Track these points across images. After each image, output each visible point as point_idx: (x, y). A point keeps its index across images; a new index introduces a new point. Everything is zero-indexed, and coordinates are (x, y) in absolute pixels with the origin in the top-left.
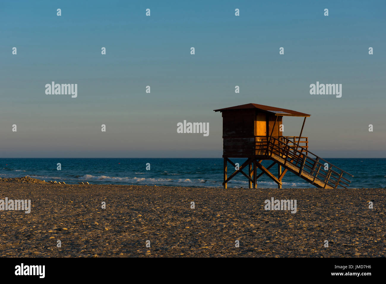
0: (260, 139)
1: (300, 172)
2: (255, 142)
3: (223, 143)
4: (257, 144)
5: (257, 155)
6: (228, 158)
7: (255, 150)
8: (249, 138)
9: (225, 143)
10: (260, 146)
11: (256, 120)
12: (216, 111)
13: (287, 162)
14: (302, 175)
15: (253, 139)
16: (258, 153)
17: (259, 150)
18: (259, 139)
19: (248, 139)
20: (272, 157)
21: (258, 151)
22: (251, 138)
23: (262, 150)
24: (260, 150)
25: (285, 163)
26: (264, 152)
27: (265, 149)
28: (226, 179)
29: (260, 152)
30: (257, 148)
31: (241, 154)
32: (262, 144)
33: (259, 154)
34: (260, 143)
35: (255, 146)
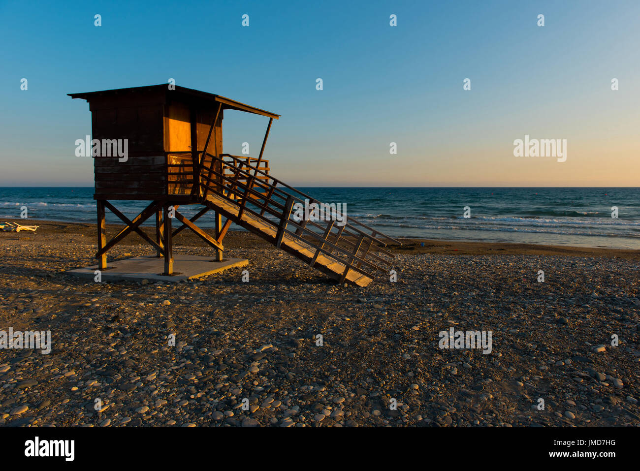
0: (178, 160)
1: (279, 235)
2: (166, 165)
3: (93, 168)
4: (171, 170)
5: (171, 196)
6: (108, 201)
7: (167, 182)
8: (153, 157)
9: (99, 168)
10: (179, 174)
11: (168, 116)
12: (74, 96)
13: (244, 211)
14: (283, 244)
15: (163, 158)
16: (174, 190)
17: (176, 183)
18: (175, 158)
19: (150, 158)
20: (207, 201)
21: (174, 185)
22: (157, 157)
23: (183, 184)
24: (179, 185)
25: (240, 213)
26: (188, 188)
27: (190, 182)
28: (104, 244)
29: (177, 189)
30: (171, 178)
31: (135, 193)
32: (182, 172)
33: (177, 193)
34: (178, 168)
35: (167, 174)
